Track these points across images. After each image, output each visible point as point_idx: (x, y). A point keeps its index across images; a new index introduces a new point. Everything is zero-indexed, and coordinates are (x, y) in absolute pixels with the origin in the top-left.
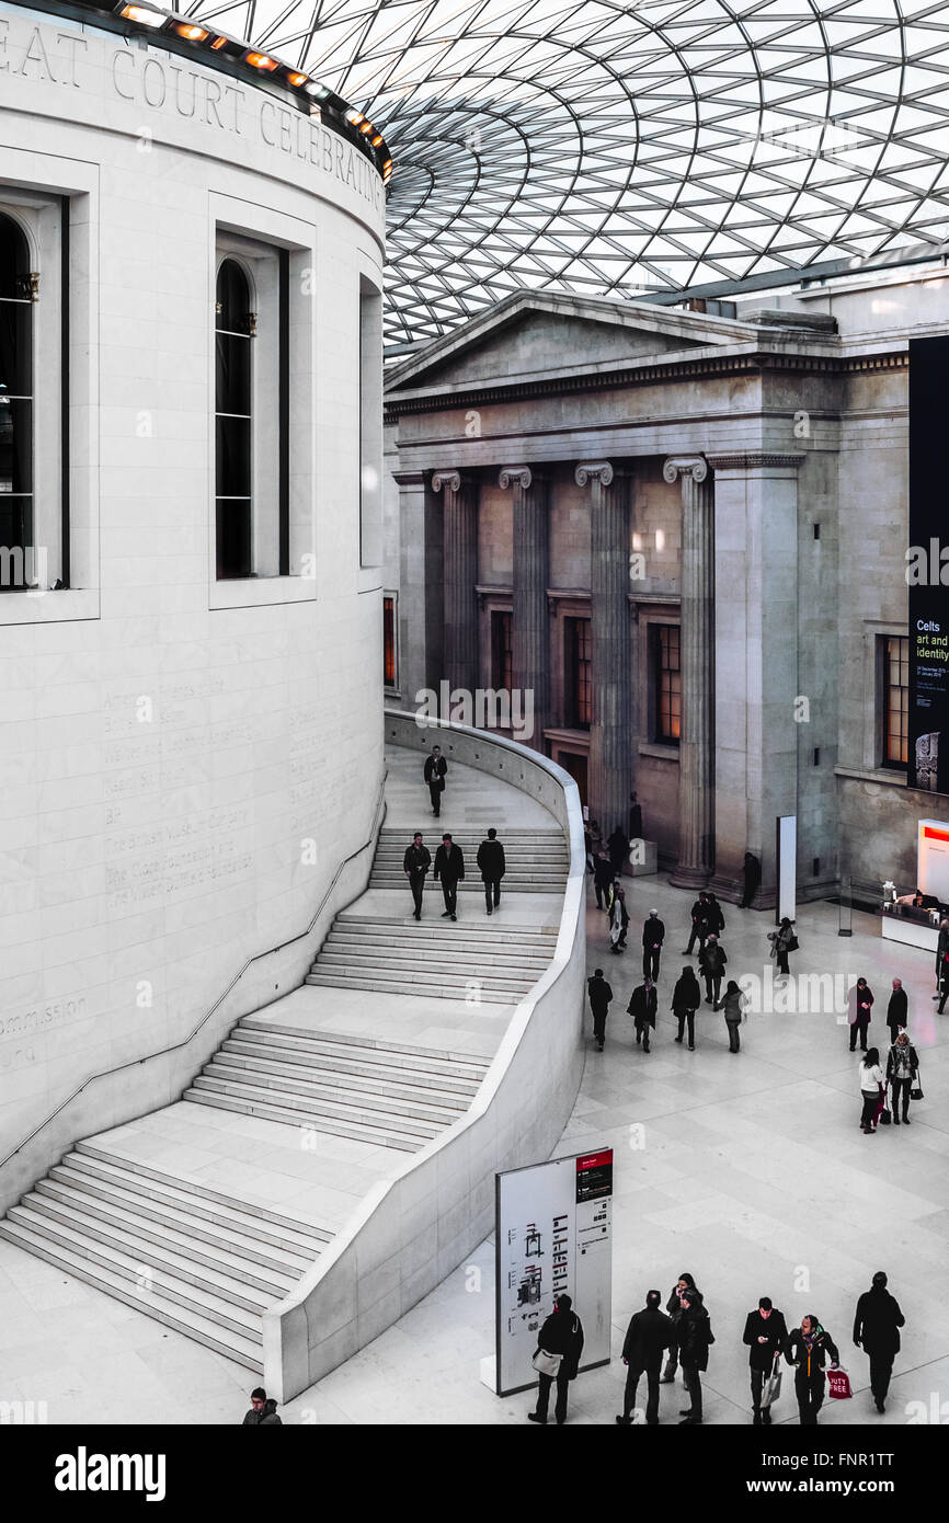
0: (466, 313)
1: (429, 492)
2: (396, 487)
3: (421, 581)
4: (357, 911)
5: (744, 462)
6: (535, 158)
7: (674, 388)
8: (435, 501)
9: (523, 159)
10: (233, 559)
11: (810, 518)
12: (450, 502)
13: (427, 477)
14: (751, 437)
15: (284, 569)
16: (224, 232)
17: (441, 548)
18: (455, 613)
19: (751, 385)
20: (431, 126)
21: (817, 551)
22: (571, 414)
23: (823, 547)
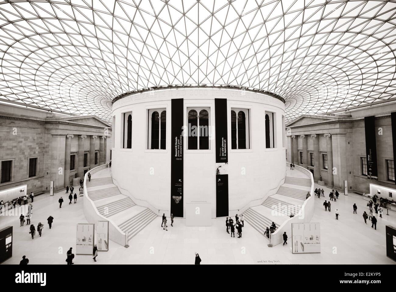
0: (295, 118)
1: (291, 138)
2: (287, 137)
3: (290, 148)
4: (283, 186)
5: (337, 134)
6: (304, 99)
7: (325, 125)
8: (292, 139)
9: (303, 99)
10: (268, 146)
11: (348, 141)
12: (294, 139)
13: (291, 136)
14: (338, 131)
15: (274, 147)
16: (266, 111)
17: (293, 144)
18: (295, 152)
19: (337, 125)
20: (290, 97)
21: (349, 146)
22: (310, 129)
23: (350, 145)
